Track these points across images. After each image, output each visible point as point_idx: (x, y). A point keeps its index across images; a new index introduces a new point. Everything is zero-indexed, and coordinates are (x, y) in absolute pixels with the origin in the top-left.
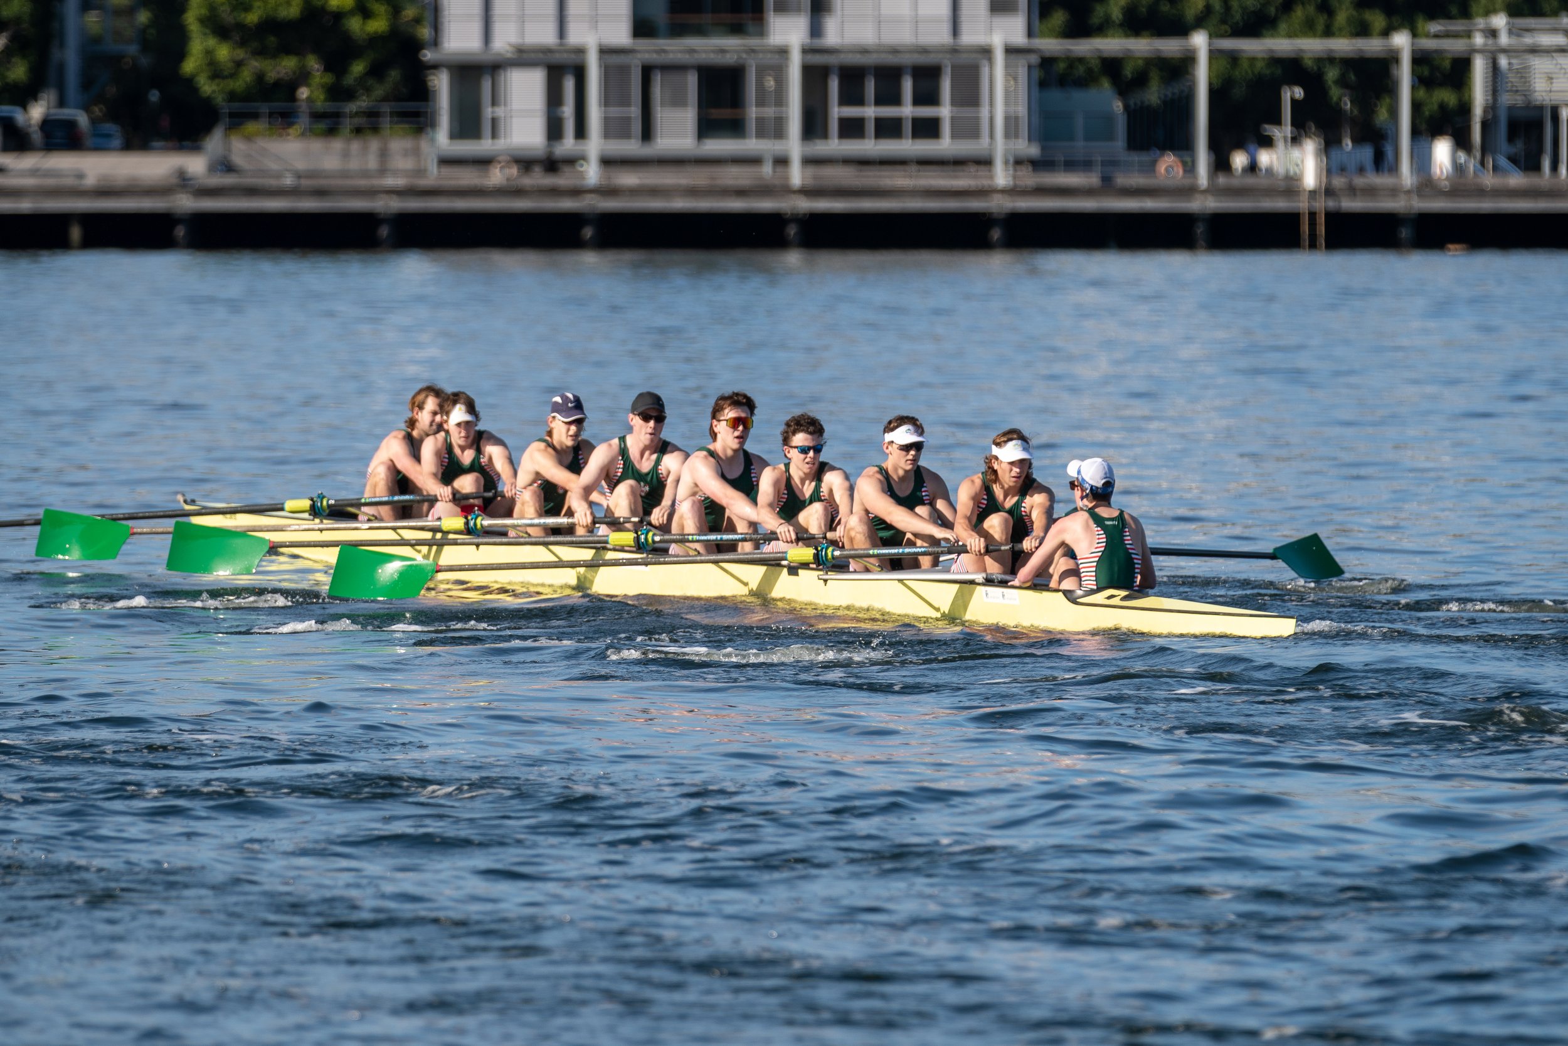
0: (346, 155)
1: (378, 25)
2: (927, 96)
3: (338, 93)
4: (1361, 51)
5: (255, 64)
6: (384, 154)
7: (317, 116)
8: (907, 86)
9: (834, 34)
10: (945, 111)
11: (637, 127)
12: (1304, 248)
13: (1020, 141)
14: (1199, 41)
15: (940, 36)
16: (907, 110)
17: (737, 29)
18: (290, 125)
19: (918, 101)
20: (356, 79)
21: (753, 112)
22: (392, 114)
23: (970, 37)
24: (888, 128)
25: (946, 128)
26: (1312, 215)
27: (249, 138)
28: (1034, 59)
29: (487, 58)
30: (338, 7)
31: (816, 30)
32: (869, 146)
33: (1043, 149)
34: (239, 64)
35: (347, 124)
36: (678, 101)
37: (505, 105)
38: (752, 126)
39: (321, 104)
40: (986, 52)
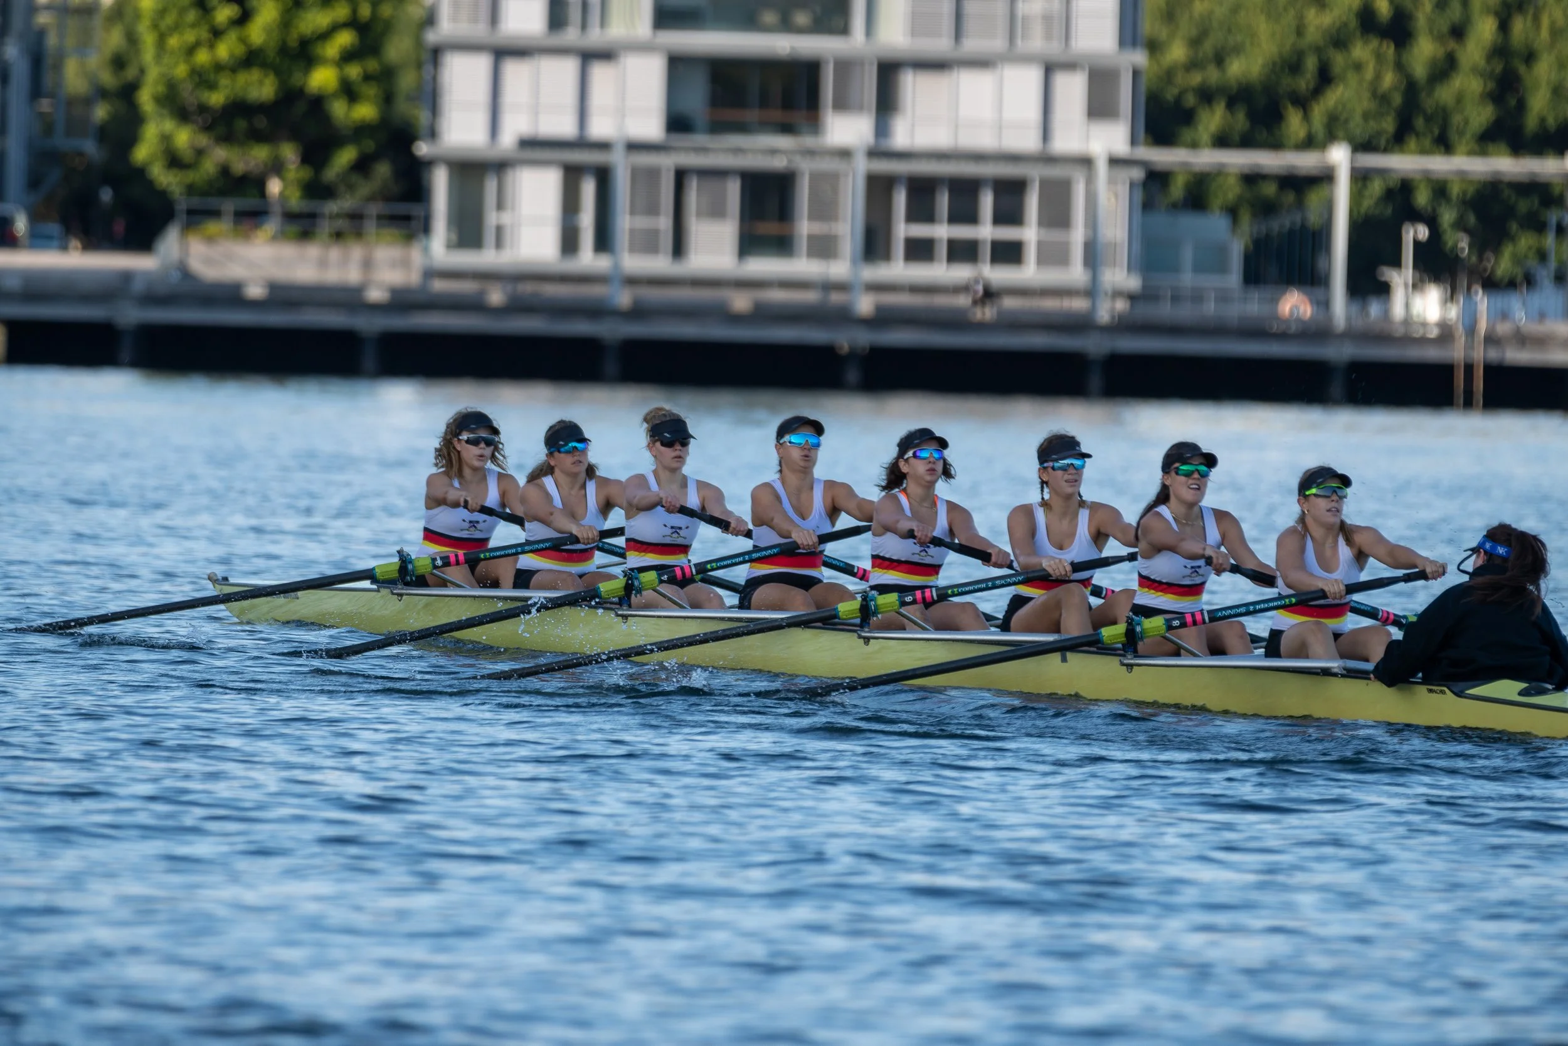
0: (323, 264)
1: (365, 111)
2: (1009, 215)
3: (316, 190)
4: (1534, 174)
5: (220, 154)
6: (367, 264)
7: (290, 217)
8: (987, 202)
9: (902, 136)
10: (1030, 234)
11: (667, 240)
12: (1458, 406)
13: (1117, 270)
14: (1339, 156)
15: (1027, 141)
16: (986, 231)
17: (787, 129)
18: (257, 226)
19: (1000, 219)
20: (338, 175)
21: (804, 227)
22: (380, 217)
23: (1065, 142)
24: (963, 252)
25: (1031, 254)
26: (1469, 368)
27: (210, 240)
28: (1138, 174)
29: (493, 154)
30: (320, 88)
31: (882, 129)
32: (939, 271)
33: (1144, 280)
34: (200, 153)
35: (325, 227)
36: (716, 212)
37: (513, 209)
38: (803, 244)
39: (295, 201)
40: (1086, 162)
